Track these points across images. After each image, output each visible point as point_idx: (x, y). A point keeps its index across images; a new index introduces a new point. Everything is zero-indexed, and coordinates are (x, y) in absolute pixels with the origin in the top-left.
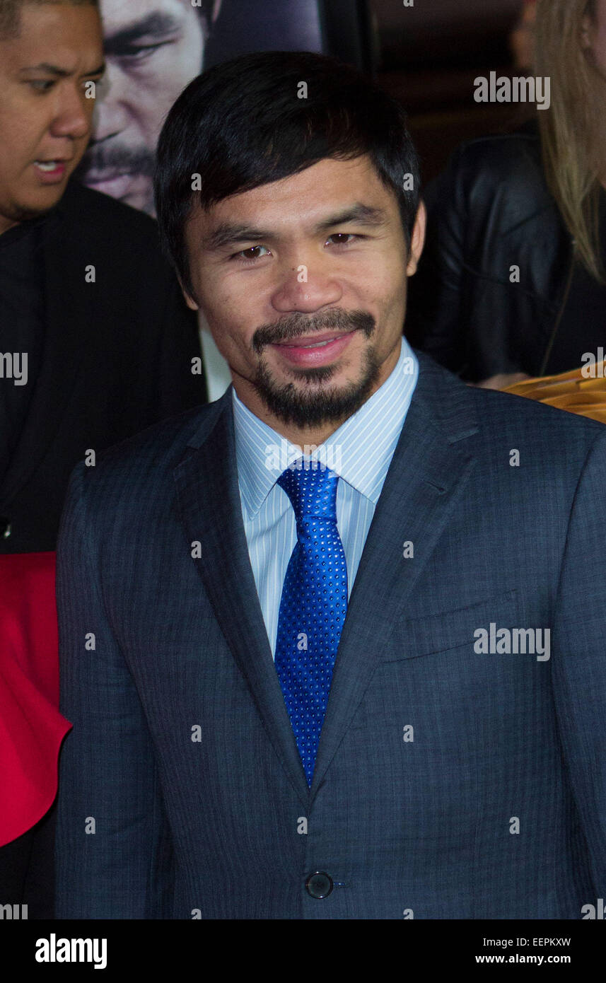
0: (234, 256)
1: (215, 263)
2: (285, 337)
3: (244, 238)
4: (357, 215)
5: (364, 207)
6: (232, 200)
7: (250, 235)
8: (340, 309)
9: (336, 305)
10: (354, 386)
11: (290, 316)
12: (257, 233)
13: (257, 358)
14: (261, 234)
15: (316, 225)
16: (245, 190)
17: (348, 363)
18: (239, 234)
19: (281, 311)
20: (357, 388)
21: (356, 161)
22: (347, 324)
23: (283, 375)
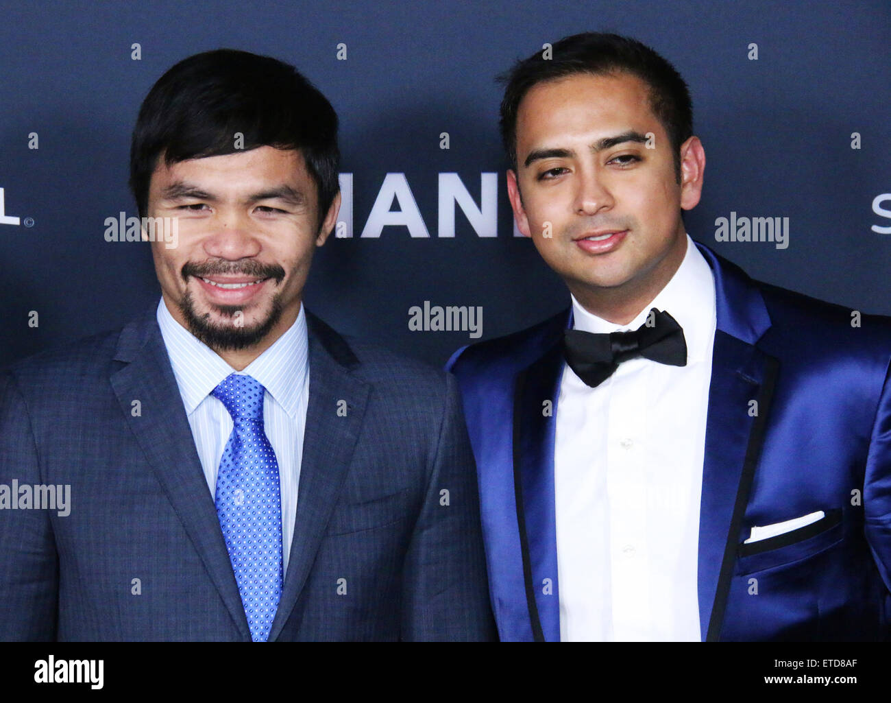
0: (182, 207)
1: (168, 209)
2: (208, 273)
3: (193, 195)
4: (283, 194)
5: (289, 188)
6: (189, 162)
7: (198, 194)
8: (257, 261)
9: (254, 258)
10: (258, 324)
11: (215, 259)
12: (202, 193)
13: (183, 286)
14: (205, 194)
15: (249, 196)
16: (200, 158)
17: (256, 306)
18: (190, 191)
19: (209, 254)
20: (260, 326)
21: (290, 152)
22: (260, 273)
23: (202, 305)
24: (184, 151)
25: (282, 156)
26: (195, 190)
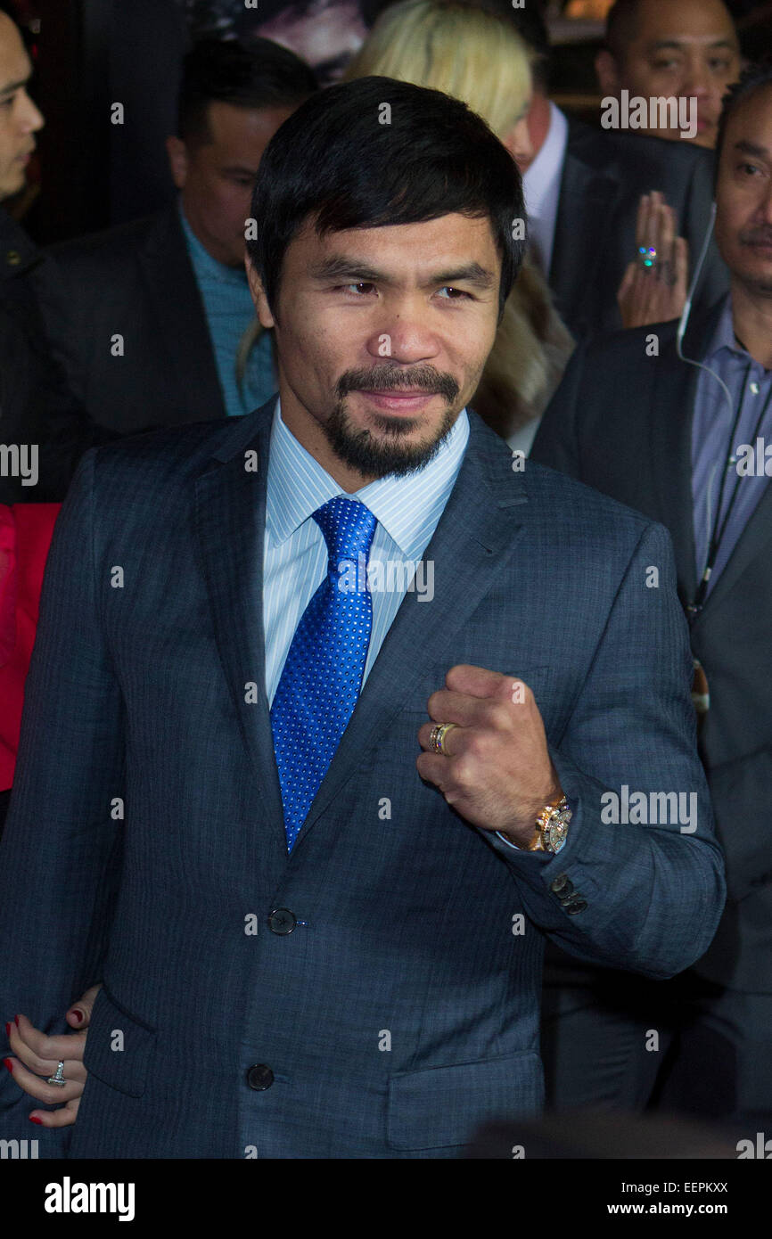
3: (358, 275)
4: (472, 273)
5: (479, 267)
7: (365, 274)
8: (434, 368)
9: (431, 362)
10: (426, 445)
11: (385, 364)
12: (370, 273)
14: (373, 274)
17: (428, 422)
18: (352, 270)
21: (481, 220)
24: (350, 216)
25: (473, 226)
26: (363, 268)
